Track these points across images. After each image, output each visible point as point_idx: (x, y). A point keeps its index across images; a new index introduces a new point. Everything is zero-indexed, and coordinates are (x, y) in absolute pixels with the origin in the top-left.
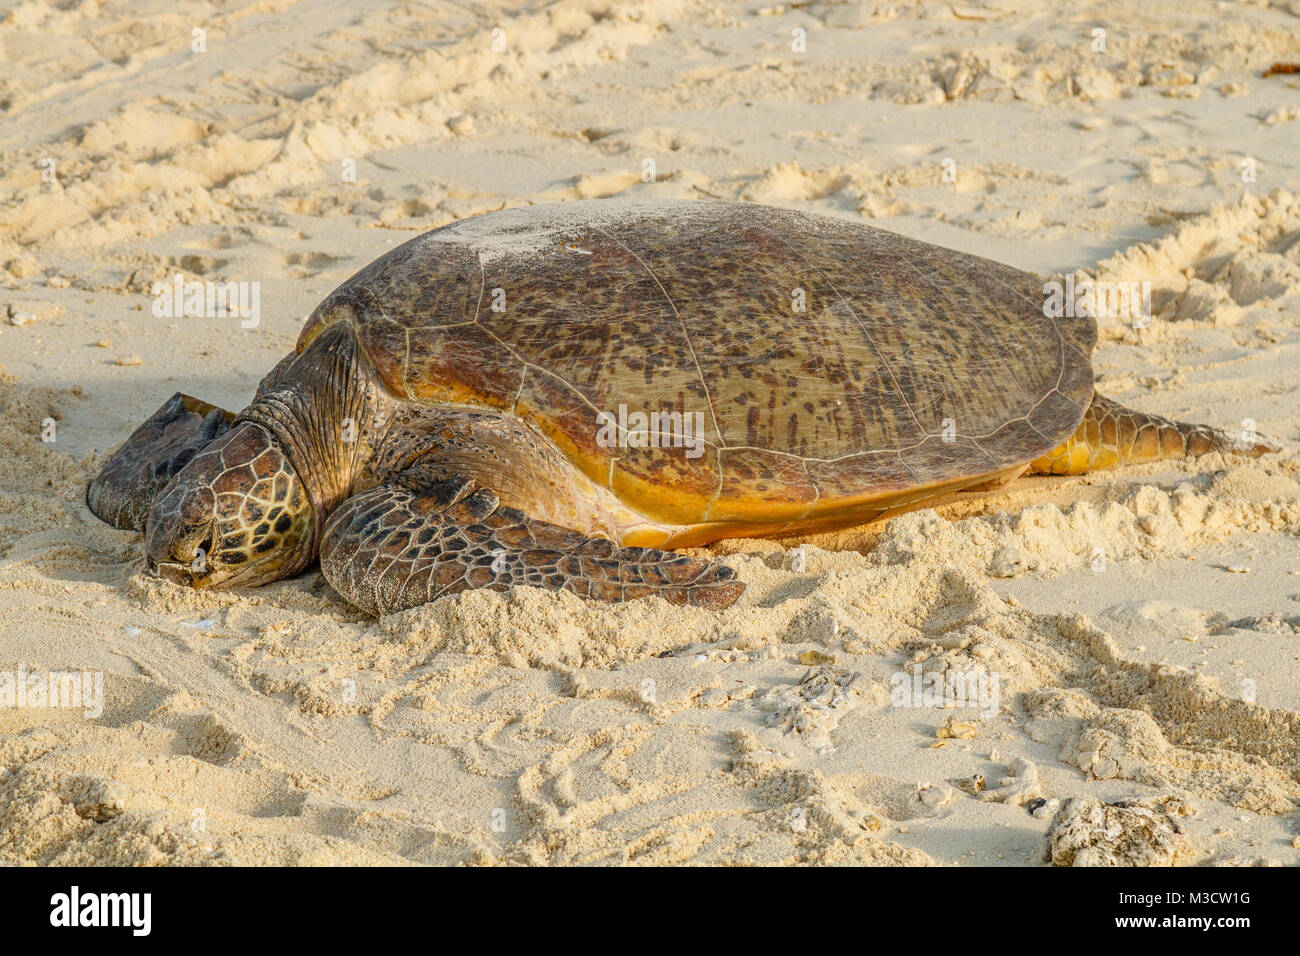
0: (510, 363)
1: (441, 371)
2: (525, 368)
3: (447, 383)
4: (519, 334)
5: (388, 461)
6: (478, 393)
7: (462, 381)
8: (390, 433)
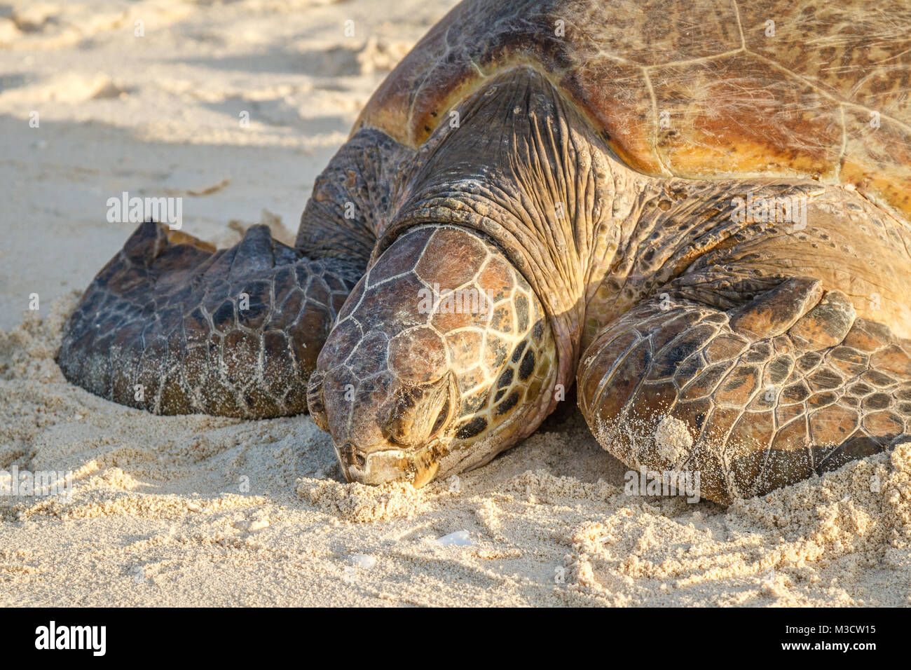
0: (818, 105)
1: (713, 126)
2: (842, 110)
3: (725, 143)
4: (816, 62)
5: (646, 267)
6: (778, 152)
7: (750, 137)
8: (642, 225)
